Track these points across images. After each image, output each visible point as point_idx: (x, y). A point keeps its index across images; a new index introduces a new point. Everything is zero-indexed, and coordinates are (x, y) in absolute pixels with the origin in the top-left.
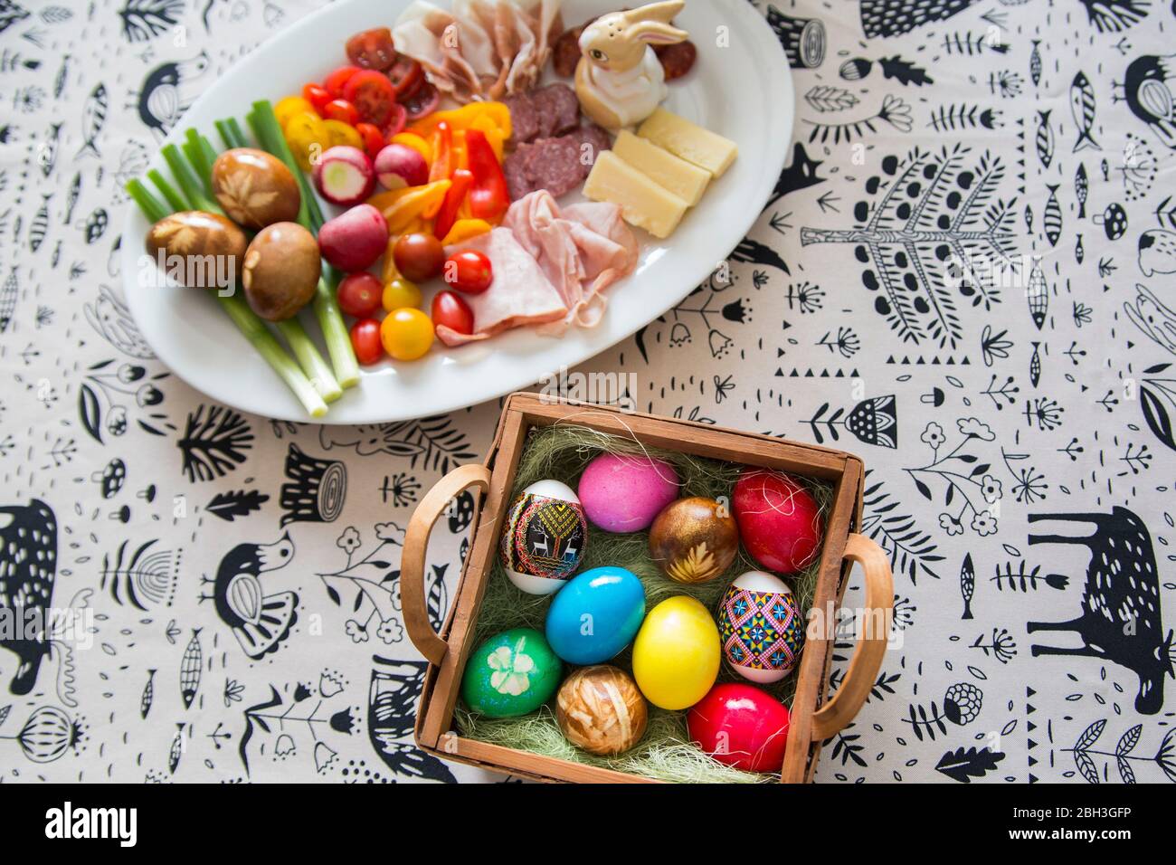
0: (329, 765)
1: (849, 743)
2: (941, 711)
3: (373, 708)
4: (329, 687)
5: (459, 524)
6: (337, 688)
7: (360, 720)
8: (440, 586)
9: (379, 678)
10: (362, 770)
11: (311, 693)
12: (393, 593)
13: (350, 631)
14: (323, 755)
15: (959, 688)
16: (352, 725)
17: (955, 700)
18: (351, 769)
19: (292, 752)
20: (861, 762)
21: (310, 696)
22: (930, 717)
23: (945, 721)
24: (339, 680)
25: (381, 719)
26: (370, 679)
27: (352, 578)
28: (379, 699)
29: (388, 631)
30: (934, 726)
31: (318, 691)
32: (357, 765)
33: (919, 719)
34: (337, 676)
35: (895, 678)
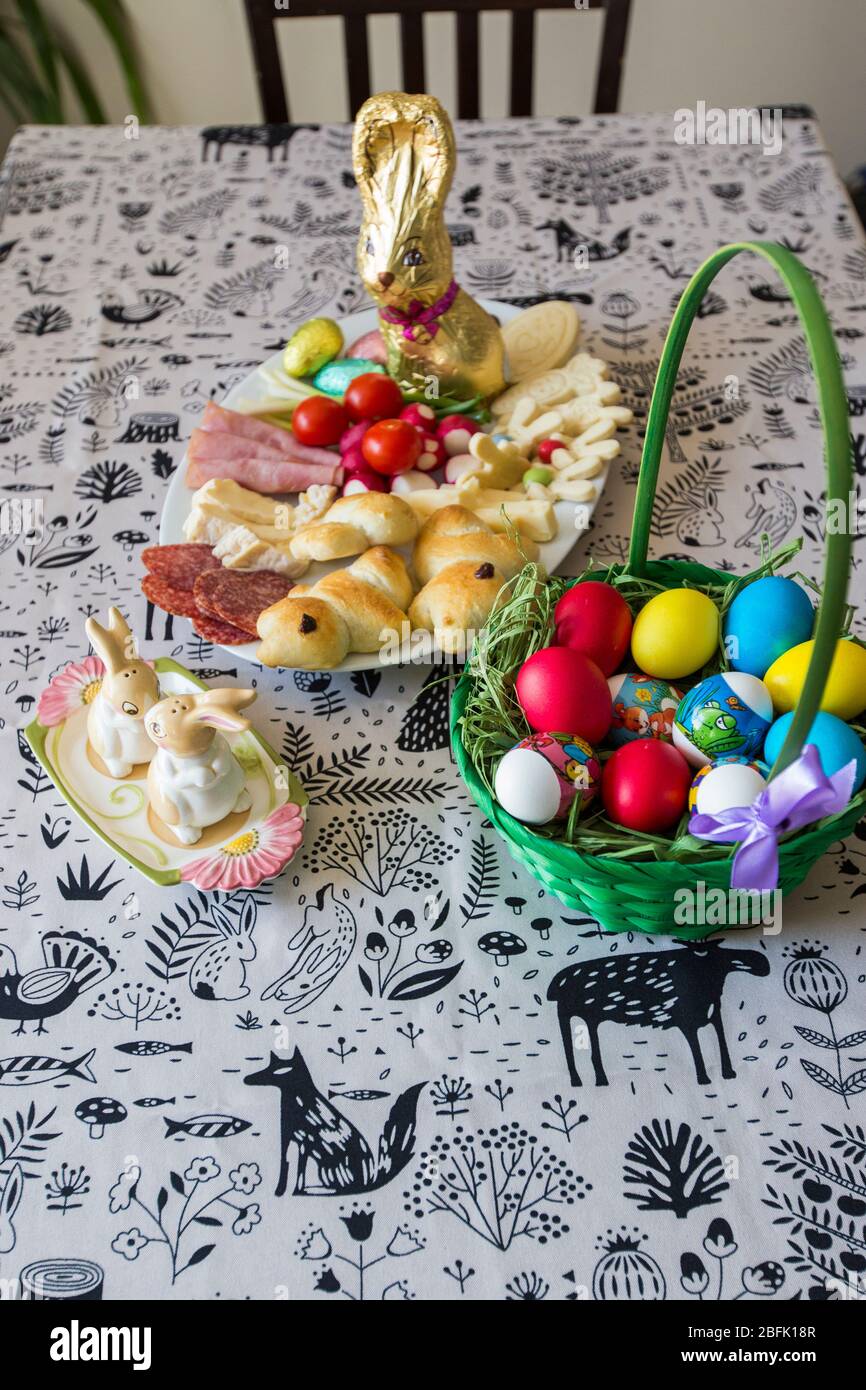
0: (414, 1235)
1: (350, 756)
2: (321, 695)
3: (341, 1190)
4: (318, 1247)
5: (116, 1111)
6: (318, 1236)
7: (355, 1204)
8: (192, 1126)
9: (303, 1187)
10: (414, 1194)
11: (326, 1269)
12: (199, 1180)
13: (247, 1229)
14: (402, 1244)
15: (299, 681)
16: (362, 1212)
17: (308, 683)
18: (415, 1207)
19: (403, 1285)
20: (368, 747)
21: (330, 1270)
22: (325, 702)
23: (328, 691)
24: (308, 1236)
25: (352, 1178)
26: (305, 1198)
27: (179, 1234)
28: (327, 1183)
29: (245, 1180)
30: (332, 699)
31: (325, 1261)
32: (410, 1201)
33: (327, 709)
34: (304, 1239)
35: (290, 726)
